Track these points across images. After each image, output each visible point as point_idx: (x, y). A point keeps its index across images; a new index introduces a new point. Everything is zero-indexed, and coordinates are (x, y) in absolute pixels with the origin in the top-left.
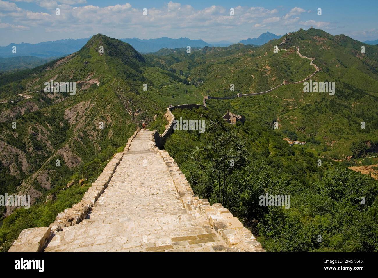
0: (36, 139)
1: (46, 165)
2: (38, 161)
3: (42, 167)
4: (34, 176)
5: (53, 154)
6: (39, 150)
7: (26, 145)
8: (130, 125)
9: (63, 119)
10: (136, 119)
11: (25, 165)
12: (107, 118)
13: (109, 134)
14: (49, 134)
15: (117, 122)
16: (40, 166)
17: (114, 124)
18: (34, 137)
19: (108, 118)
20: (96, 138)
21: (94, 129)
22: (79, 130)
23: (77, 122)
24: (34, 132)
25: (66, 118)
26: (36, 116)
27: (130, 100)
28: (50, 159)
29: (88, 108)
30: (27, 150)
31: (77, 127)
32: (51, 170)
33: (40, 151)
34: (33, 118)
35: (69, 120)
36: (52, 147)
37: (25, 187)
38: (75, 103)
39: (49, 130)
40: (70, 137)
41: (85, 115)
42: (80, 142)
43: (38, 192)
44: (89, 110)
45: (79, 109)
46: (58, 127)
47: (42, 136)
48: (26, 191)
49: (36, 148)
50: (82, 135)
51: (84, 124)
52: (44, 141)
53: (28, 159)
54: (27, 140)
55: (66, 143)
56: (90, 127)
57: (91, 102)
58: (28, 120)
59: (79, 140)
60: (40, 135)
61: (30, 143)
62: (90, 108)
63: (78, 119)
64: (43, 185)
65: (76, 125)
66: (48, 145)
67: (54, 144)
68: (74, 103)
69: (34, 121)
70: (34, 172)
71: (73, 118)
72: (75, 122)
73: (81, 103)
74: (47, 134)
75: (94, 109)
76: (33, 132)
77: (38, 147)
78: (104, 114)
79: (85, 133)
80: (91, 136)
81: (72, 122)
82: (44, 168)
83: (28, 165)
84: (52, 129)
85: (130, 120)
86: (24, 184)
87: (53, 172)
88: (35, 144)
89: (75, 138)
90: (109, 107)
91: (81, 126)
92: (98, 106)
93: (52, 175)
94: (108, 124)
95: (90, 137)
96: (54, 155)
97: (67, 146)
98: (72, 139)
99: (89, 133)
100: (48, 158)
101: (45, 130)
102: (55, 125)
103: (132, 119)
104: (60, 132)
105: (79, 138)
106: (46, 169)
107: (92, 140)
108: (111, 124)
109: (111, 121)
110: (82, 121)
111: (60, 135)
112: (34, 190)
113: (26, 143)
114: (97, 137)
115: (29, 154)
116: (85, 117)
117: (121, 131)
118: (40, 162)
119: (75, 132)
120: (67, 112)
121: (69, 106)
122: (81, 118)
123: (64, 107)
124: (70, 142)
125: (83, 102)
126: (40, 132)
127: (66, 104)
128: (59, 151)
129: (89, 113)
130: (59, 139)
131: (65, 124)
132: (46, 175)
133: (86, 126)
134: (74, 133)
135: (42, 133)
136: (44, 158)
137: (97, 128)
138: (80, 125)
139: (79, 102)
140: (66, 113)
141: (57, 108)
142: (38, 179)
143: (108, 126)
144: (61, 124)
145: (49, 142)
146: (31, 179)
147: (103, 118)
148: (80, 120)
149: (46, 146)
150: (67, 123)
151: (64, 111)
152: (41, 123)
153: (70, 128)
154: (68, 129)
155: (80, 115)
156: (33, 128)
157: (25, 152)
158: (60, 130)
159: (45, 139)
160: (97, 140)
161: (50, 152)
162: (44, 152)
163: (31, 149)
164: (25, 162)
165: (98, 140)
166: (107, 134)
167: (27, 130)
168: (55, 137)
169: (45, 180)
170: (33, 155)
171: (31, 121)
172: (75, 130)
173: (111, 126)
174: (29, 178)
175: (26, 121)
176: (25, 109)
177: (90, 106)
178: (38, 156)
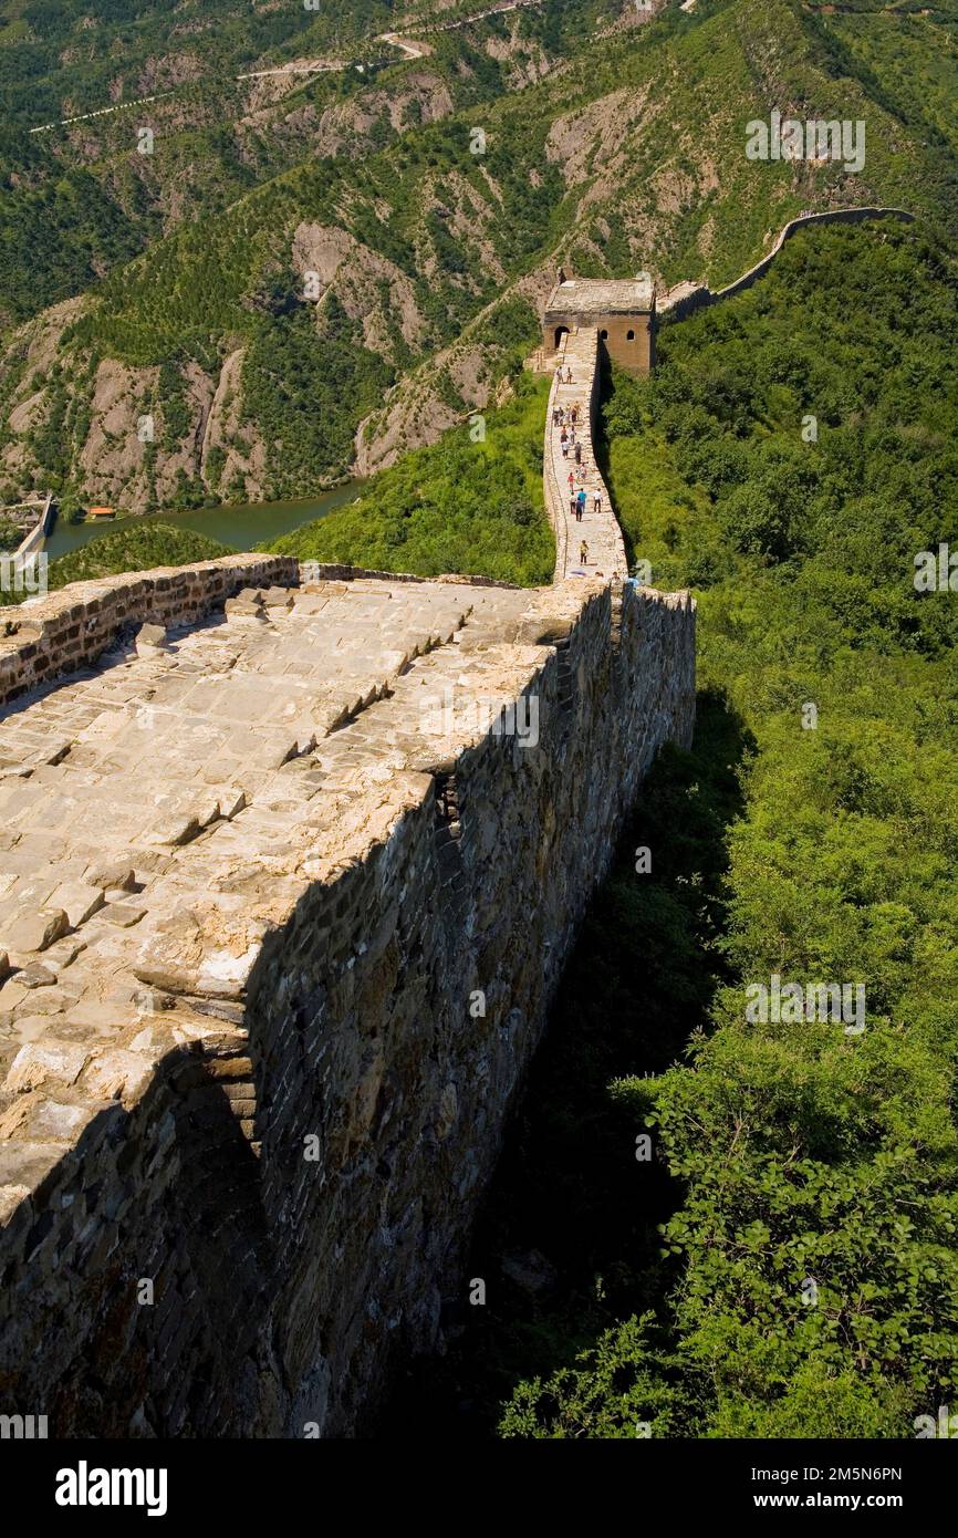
0: (445, 230)
1: (478, 328)
2: (451, 309)
3: (466, 332)
4: (441, 359)
5: (502, 290)
6: (454, 271)
7: (414, 251)
8: (785, 205)
9: (542, 157)
10: (811, 183)
11: (412, 320)
12: (704, 168)
13: (701, 235)
14: (490, 215)
15: (738, 188)
16: (456, 330)
17: (724, 195)
18: (438, 224)
19: (707, 168)
20: (652, 246)
21: (651, 210)
22: (594, 210)
23: (590, 173)
24: (441, 205)
25: (552, 156)
26: (447, 143)
27: (801, 99)
28: (489, 308)
29: (639, 119)
30: (419, 270)
31: (591, 195)
32: (492, 347)
33: (459, 276)
34: (438, 150)
35: (561, 164)
36: (497, 265)
37: (412, 392)
38: (593, 93)
39: (490, 199)
40: (562, 234)
41: (623, 147)
42: (595, 256)
43: (450, 412)
44: (638, 130)
45: (603, 122)
46: (522, 189)
47: (468, 222)
48: (414, 404)
49: (447, 265)
50: (606, 231)
51: (616, 185)
52: (472, 242)
53: (420, 303)
54: (417, 232)
55: (544, 257)
56: (636, 202)
57: (653, 95)
58: (422, 158)
59: (593, 248)
60: (459, 217)
61: (429, 246)
62: (645, 121)
63: (596, 165)
64: (466, 394)
65: (586, 185)
66: (485, 257)
67: (506, 254)
68: (586, 94)
69: (443, 160)
70: (438, 347)
71: (579, 160)
72: (582, 176)
73: (611, 96)
74: (486, 218)
75: (658, 127)
76: (437, 202)
77: (453, 260)
78: (694, 153)
79: (616, 222)
80: (638, 235)
81: (574, 175)
82: (473, 335)
83: (418, 321)
84: (501, 199)
85: (790, 184)
86: (406, 382)
87: (499, 352)
88: (443, 249)
89: (580, 240)
90: (715, 121)
91: (607, 194)
92: (674, 118)
93: (497, 363)
94: (703, 193)
95: (633, 241)
96: (505, 297)
97: (549, 263)
98: (569, 243)
99: (629, 224)
100: (485, 303)
101: (476, 200)
102: (512, 182)
103: (795, 180)
104: (528, 209)
105: (595, 241)
106: (479, 341)
107: (639, 251)
108: (714, 193)
109: (715, 182)
110: (609, 173)
111: (528, 223)
112: (440, 407)
113: (416, 243)
114: (655, 242)
115: (425, 286)
116: (623, 157)
117: (747, 226)
118: (456, 315)
119: (579, 214)
120: (558, 130)
121: (566, 104)
122: (605, 161)
123: (549, 111)
124: (562, 253)
125: (621, 94)
126: (461, 205)
127: (556, 97)
128: (524, 284)
129: (640, 141)
130: (524, 238)
131: (549, 182)
132: (478, 361)
133: (621, 194)
134: (578, 220)
135: (469, 210)
136: (471, 304)
137: (662, 208)
138: (599, 191)
139: (604, 91)
140: (553, 135)
141: (522, 109)
142: (451, 372)
143: (700, 203)
144: (535, 180)
145: (490, 245)
146: (430, 368)
147: (687, 167)
148: (602, 169)
149: (477, 257)
150: (554, 174)
151: (549, 126)
152: (464, 171)
153: (566, 196)
154: (556, 200)
155: (606, 145)
156: (441, 191)
157: (412, 273)
158: (528, 204)
159: (477, 232)
160: (654, 253)
161: (492, 283)
162: (471, 281)
163: (430, 267)
164: (410, 312)
165: (660, 253)
166: (695, 233)
167: (417, 194)
168: (511, 229)
169: (473, 377)
170: (436, 287)
171: (433, 163)
172: (581, 205)
173: (714, 202)
174: (424, 366)
175: (415, 161)
176: (404, 101)
177: (644, 110)
178: (450, 291)
